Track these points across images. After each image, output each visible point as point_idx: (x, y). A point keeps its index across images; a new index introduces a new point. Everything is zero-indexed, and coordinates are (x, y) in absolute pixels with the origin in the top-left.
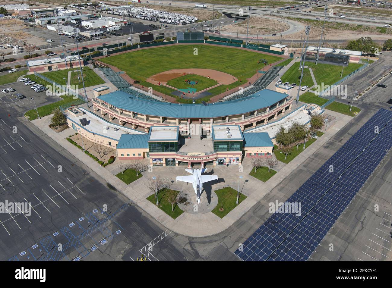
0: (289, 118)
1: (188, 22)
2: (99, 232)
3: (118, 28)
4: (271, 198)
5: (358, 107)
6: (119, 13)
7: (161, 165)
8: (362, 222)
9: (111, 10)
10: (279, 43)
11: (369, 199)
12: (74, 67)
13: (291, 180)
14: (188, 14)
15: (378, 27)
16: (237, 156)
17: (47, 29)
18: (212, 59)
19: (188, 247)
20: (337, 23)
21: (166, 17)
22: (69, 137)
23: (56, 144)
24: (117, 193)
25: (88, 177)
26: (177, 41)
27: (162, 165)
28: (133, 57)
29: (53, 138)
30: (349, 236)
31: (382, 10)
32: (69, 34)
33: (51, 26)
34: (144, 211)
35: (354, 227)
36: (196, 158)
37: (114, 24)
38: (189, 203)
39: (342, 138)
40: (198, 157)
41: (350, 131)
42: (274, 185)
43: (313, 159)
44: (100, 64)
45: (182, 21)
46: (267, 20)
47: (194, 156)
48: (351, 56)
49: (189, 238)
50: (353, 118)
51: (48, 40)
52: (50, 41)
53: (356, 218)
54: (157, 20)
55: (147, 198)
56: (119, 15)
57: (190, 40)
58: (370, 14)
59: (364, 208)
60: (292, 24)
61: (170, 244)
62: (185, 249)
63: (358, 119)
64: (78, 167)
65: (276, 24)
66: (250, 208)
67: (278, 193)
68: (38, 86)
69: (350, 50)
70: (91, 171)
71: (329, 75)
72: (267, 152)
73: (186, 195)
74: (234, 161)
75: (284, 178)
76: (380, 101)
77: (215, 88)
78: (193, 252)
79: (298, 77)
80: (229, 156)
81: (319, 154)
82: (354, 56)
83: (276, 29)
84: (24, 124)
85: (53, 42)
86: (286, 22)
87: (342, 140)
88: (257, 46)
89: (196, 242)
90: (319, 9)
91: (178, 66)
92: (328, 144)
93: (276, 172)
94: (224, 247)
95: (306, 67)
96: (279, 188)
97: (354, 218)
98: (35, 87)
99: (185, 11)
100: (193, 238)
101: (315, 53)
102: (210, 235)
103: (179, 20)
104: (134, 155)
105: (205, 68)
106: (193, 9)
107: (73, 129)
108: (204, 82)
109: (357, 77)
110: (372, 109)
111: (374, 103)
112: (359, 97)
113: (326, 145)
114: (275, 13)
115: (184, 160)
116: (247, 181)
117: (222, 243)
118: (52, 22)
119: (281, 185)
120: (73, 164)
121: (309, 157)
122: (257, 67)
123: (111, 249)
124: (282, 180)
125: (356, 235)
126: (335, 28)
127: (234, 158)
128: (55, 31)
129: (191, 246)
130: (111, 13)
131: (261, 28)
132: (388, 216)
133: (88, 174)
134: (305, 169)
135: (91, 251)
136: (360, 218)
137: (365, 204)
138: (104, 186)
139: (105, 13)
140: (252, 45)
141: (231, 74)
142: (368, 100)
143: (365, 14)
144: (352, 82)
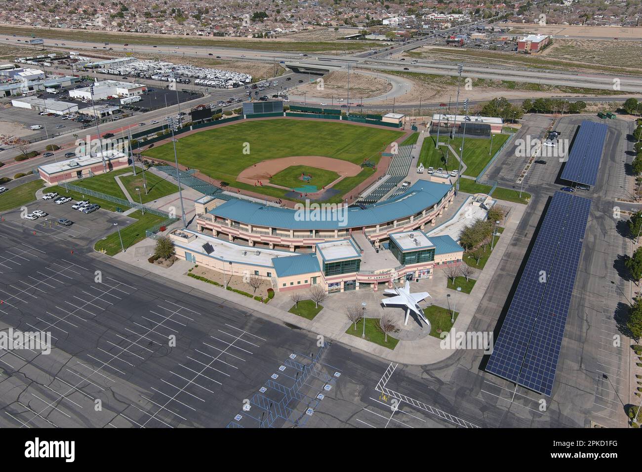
0: (461, 215)
1: (241, 83)
2: (313, 378)
3: (136, 98)
4: (485, 311)
5: (527, 192)
6: (119, 72)
7: (338, 291)
8: (586, 320)
9: (100, 67)
10: (390, 111)
11: (583, 297)
12: (115, 169)
13: (495, 288)
14: (232, 69)
15: (504, 82)
16: (428, 267)
17: (12, 106)
18: (310, 141)
19: (426, 376)
20: (451, 76)
21: (202, 75)
22: (189, 272)
23: (176, 283)
24: (304, 332)
25: (253, 318)
26: (245, 116)
27: (340, 291)
28: (192, 145)
29: (165, 276)
30: (580, 336)
31: (494, 53)
32: (61, 113)
33: (21, 101)
34: (352, 347)
35: (581, 327)
36: (385, 276)
37: (127, 93)
38: (398, 330)
39: (526, 232)
40: (387, 274)
41: (530, 223)
42: (481, 296)
43: (507, 261)
44: (151, 161)
45: (231, 82)
46: (357, 77)
47: (383, 274)
48: (491, 125)
49: (422, 366)
50: (526, 206)
51: (34, 127)
52: (37, 127)
53: (579, 317)
54: (189, 82)
55: (346, 332)
56: (120, 74)
57: (264, 113)
58: (483, 60)
59: (582, 306)
60: (393, 80)
61: (406, 377)
62: (425, 379)
63: (533, 207)
64: (232, 309)
65: (370, 81)
66: (468, 324)
67: (488, 304)
68: (82, 203)
69: (486, 116)
70: (252, 311)
71: (474, 152)
72: (456, 259)
73: (389, 321)
74: (424, 274)
75: (487, 286)
76: (547, 182)
77: (340, 182)
78: (435, 380)
79: (440, 159)
80: (419, 268)
81: (510, 254)
82: (494, 125)
83: (374, 89)
84: (105, 262)
85: (42, 128)
86: (383, 78)
87: (527, 234)
88: (363, 117)
89: (432, 370)
90: (415, 53)
91: (268, 155)
92: (514, 240)
93: (475, 281)
94: (464, 370)
95: (443, 144)
96: (486, 298)
97: (577, 318)
98: (78, 206)
99: (225, 65)
100: (426, 366)
101: (445, 124)
102: (443, 359)
103: (227, 81)
104: (299, 283)
105: (309, 155)
106: (237, 61)
107: (186, 259)
108: (320, 176)
109: (507, 153)
110: (543, 193)
111: (541, 185)
112: (522, 179)
113: (513, 242)
114: (362, 63)
115: (369, 280)
116: (449, 295)
117: (459, 366)
118: (12, 94)
119: (488, 295)
120: (221, 306)
121: (502, 259)
122: (377, 148)
123: (341, 392)
124: (486, 289)
125: (587, 334)
126: (450, 84)
127: (424, 271)
128: (31, 110)
129: (428, 374)
130: (103, 72)
131: (351, 89)
132: (607, 310)
133: (251, 315)
134: (504, 273)
135: (320, 400)
136: (583, 317)
137: (582, 301)
138: (282, 326)
139: (93, 72)
140: (356, 117)
141: (349, 161)
142: (533, 182)
143: (477, 61)
144: (506, 160)
